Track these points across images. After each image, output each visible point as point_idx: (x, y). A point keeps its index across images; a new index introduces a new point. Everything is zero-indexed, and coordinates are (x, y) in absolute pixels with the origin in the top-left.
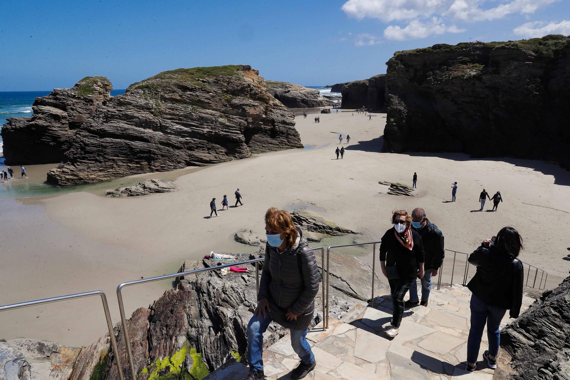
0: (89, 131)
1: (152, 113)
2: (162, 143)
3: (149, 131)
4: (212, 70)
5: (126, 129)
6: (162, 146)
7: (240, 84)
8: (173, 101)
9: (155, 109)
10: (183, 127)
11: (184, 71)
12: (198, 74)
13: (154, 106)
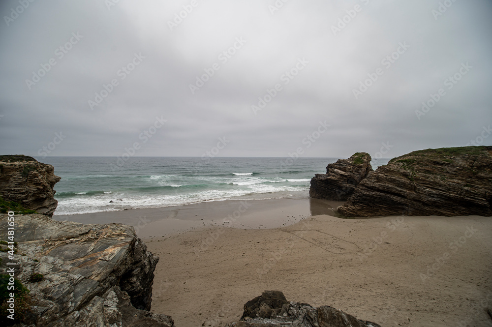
0: (366, 186)
1: (409, 179)
2: (415, 200)
3: (406, 191)
4: (457, 150)
5: (389, 188)
6: (415, 202)
7: (487, 161)
8: (427, 171)
9: (412, 176)
10: (432, 191)
11: (433, 151)
12: (444, 153)
13: (411, 174)
